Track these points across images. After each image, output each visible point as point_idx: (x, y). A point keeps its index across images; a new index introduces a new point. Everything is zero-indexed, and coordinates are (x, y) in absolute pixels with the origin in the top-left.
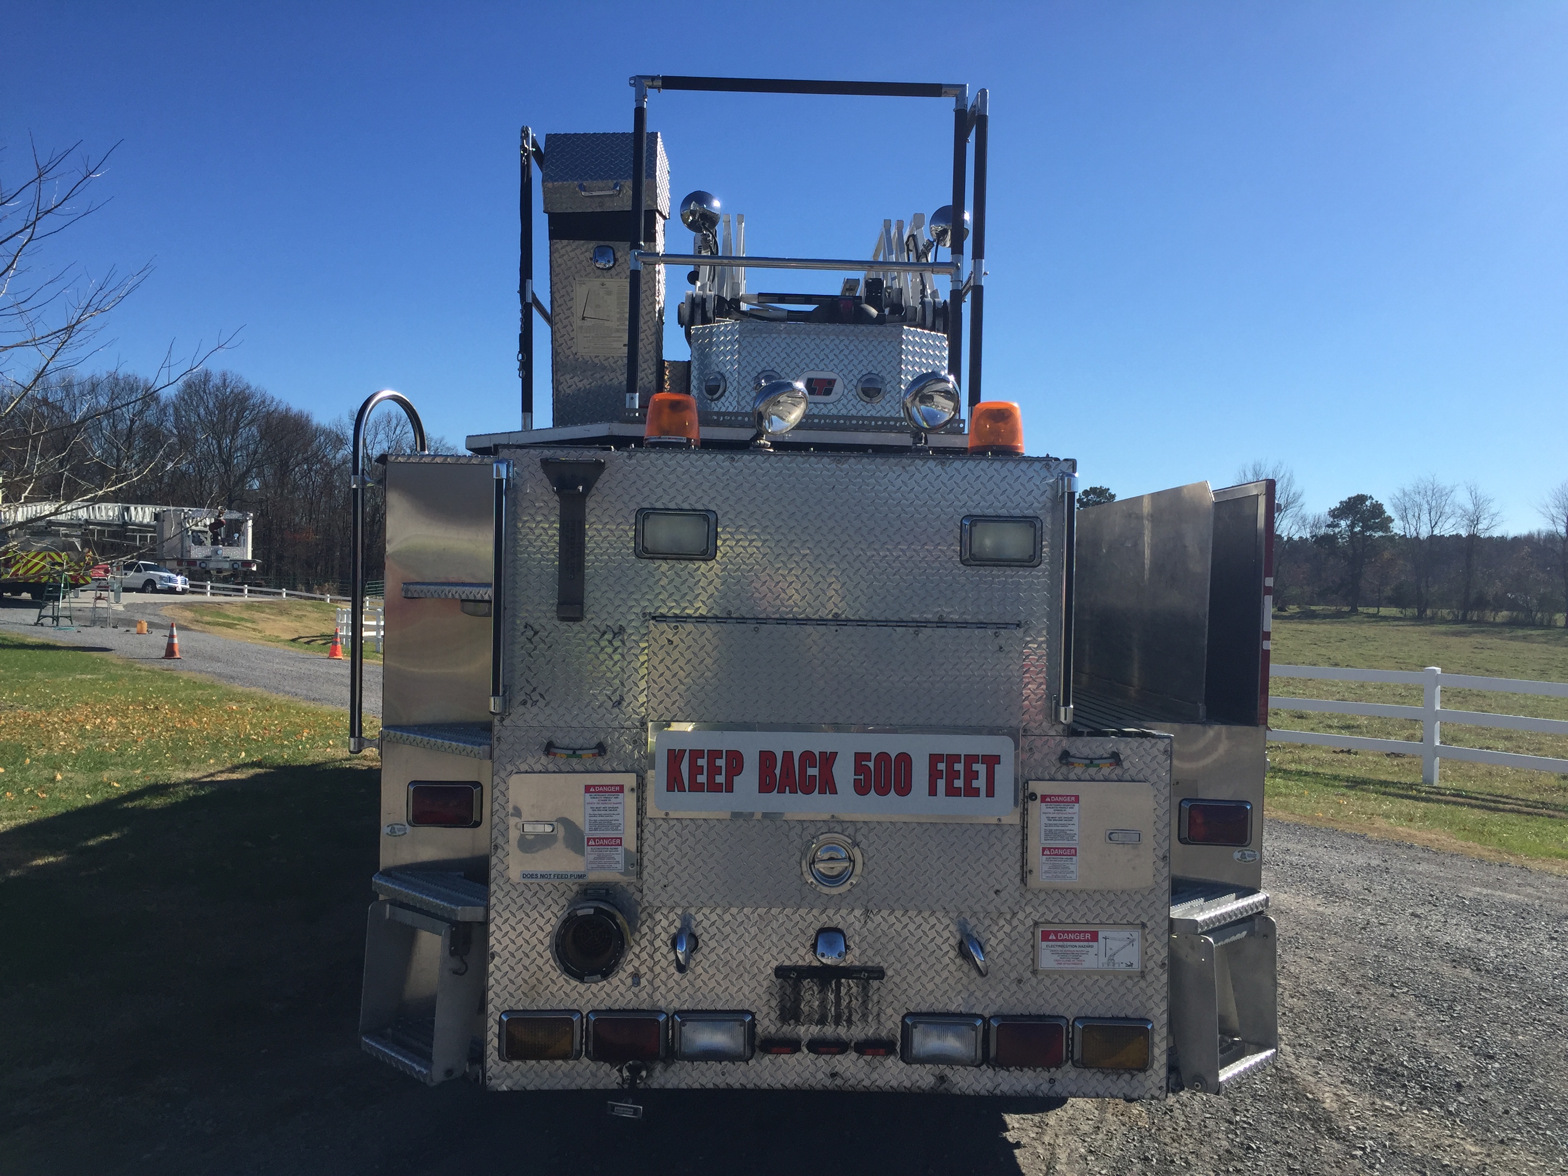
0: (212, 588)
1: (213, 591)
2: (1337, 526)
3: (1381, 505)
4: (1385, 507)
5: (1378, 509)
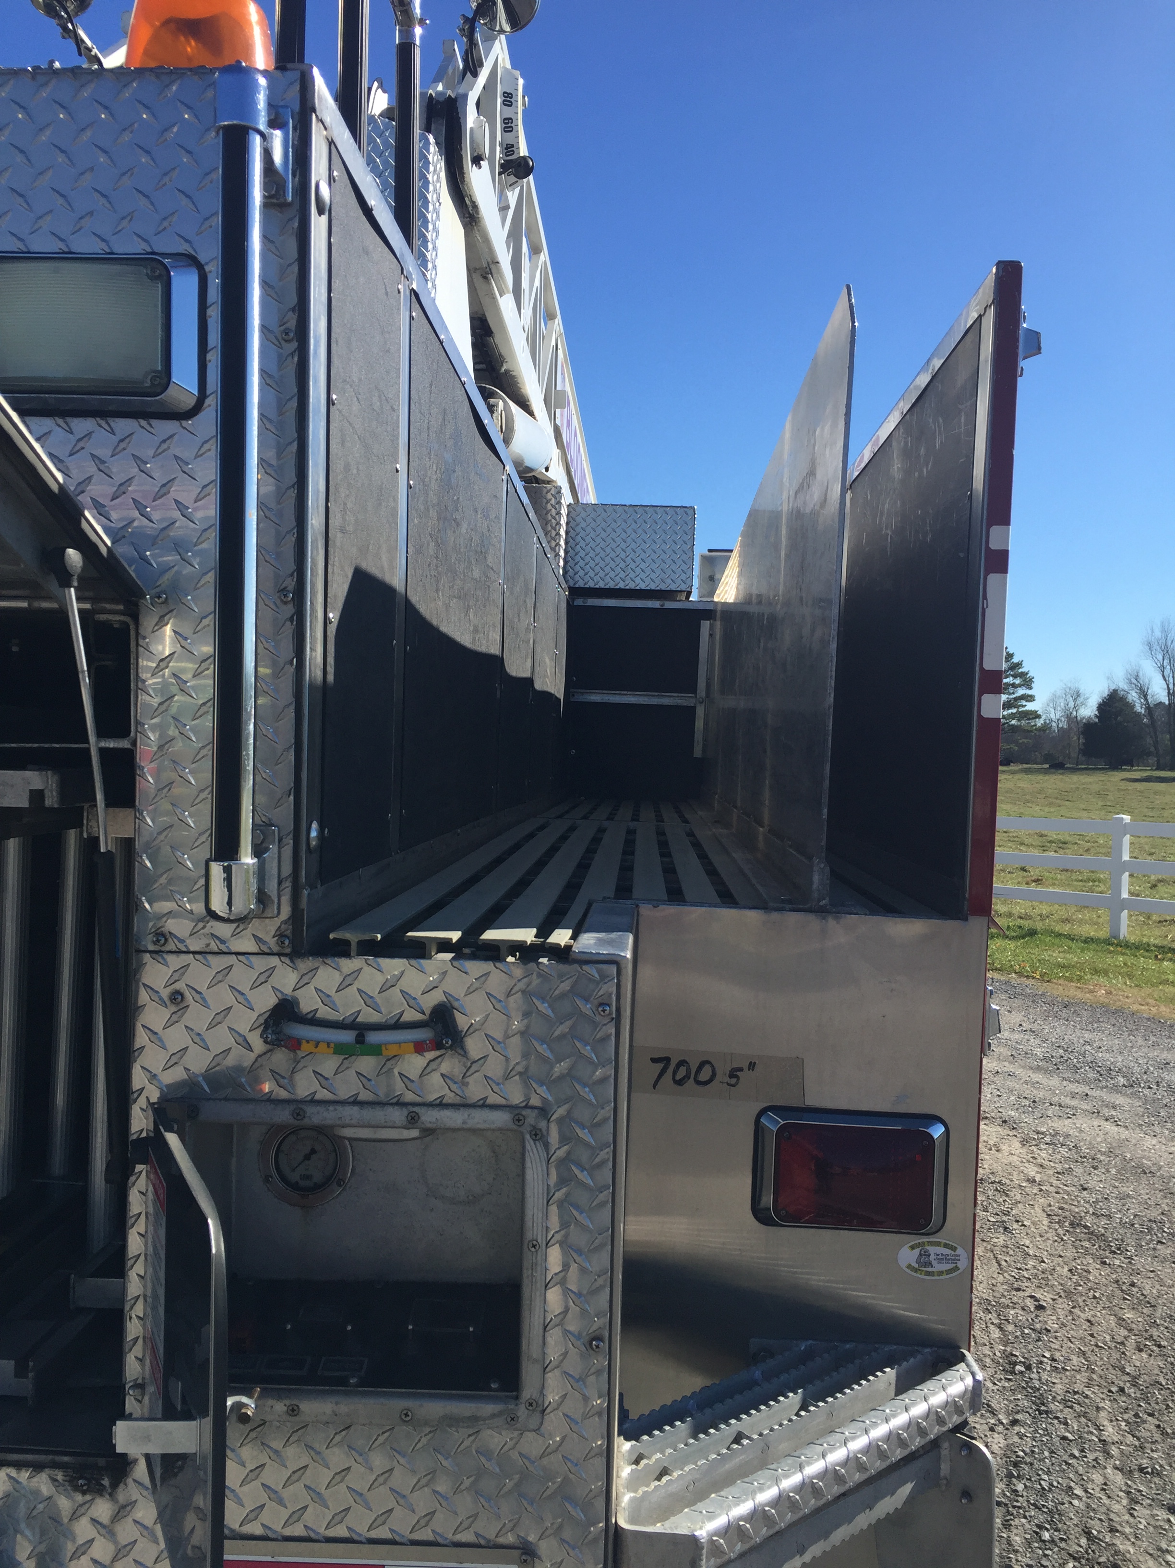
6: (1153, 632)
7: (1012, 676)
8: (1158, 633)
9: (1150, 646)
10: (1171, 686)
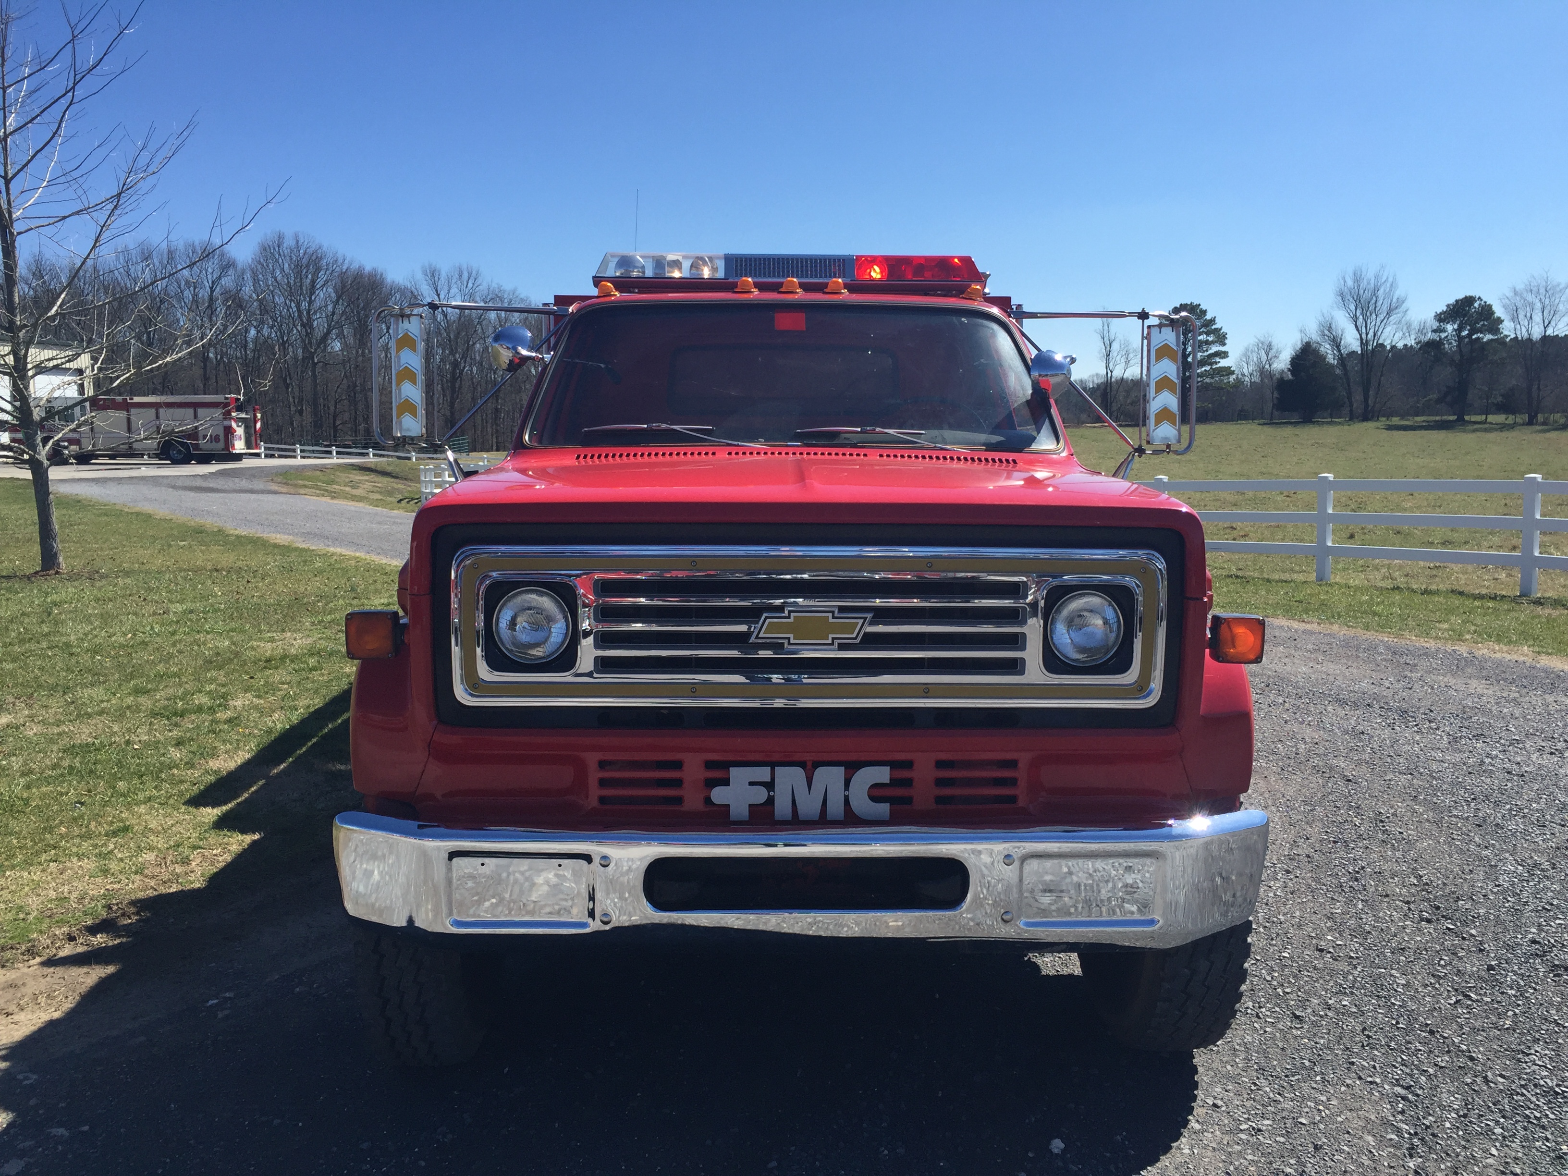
2: (1444, 331)
3: (1490, 306)
4: (1494, 308)
5: (1487, 311)
6: (1345, 282)
7: (1206, 333)
8: (1350, 283)
9: (1342, 295)
10: (1364, 336)
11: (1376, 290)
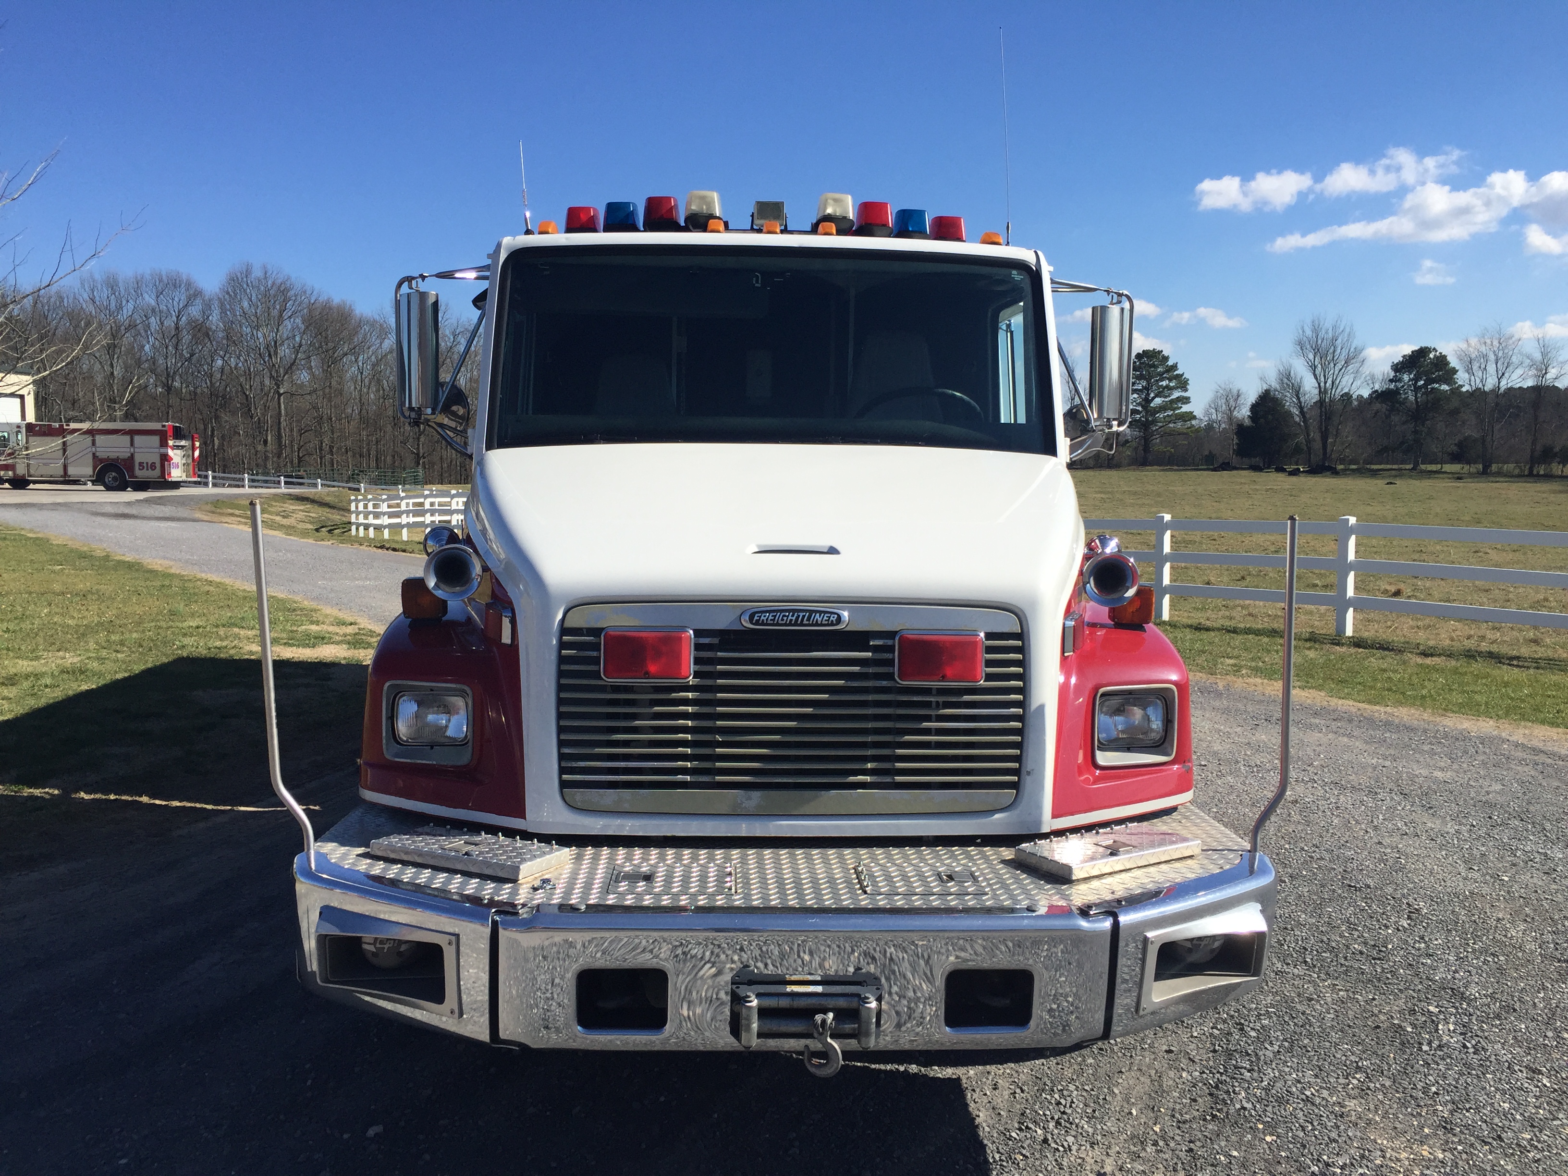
0: (214, 478)
1: (215, 481)
2: (1400, 380)
3: (1445, 357)
4: (1449, 359)
5: (1442, 361)
6: (1303, 331)
7: (1168, 379)
8: (1309, 333)
9: (1301, 344)
10: (1322, 384)
11: (1334, 339)
